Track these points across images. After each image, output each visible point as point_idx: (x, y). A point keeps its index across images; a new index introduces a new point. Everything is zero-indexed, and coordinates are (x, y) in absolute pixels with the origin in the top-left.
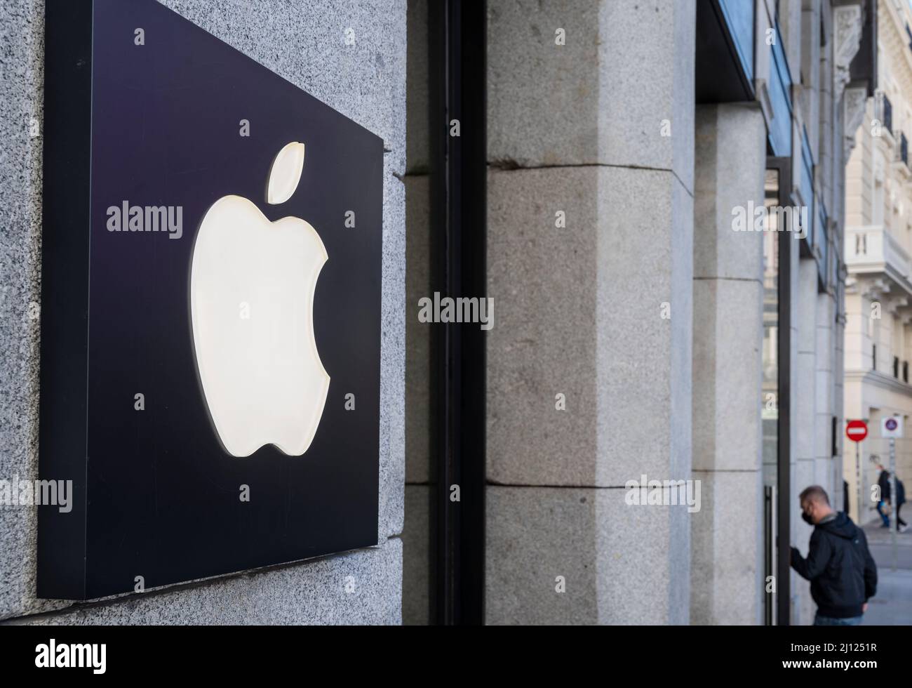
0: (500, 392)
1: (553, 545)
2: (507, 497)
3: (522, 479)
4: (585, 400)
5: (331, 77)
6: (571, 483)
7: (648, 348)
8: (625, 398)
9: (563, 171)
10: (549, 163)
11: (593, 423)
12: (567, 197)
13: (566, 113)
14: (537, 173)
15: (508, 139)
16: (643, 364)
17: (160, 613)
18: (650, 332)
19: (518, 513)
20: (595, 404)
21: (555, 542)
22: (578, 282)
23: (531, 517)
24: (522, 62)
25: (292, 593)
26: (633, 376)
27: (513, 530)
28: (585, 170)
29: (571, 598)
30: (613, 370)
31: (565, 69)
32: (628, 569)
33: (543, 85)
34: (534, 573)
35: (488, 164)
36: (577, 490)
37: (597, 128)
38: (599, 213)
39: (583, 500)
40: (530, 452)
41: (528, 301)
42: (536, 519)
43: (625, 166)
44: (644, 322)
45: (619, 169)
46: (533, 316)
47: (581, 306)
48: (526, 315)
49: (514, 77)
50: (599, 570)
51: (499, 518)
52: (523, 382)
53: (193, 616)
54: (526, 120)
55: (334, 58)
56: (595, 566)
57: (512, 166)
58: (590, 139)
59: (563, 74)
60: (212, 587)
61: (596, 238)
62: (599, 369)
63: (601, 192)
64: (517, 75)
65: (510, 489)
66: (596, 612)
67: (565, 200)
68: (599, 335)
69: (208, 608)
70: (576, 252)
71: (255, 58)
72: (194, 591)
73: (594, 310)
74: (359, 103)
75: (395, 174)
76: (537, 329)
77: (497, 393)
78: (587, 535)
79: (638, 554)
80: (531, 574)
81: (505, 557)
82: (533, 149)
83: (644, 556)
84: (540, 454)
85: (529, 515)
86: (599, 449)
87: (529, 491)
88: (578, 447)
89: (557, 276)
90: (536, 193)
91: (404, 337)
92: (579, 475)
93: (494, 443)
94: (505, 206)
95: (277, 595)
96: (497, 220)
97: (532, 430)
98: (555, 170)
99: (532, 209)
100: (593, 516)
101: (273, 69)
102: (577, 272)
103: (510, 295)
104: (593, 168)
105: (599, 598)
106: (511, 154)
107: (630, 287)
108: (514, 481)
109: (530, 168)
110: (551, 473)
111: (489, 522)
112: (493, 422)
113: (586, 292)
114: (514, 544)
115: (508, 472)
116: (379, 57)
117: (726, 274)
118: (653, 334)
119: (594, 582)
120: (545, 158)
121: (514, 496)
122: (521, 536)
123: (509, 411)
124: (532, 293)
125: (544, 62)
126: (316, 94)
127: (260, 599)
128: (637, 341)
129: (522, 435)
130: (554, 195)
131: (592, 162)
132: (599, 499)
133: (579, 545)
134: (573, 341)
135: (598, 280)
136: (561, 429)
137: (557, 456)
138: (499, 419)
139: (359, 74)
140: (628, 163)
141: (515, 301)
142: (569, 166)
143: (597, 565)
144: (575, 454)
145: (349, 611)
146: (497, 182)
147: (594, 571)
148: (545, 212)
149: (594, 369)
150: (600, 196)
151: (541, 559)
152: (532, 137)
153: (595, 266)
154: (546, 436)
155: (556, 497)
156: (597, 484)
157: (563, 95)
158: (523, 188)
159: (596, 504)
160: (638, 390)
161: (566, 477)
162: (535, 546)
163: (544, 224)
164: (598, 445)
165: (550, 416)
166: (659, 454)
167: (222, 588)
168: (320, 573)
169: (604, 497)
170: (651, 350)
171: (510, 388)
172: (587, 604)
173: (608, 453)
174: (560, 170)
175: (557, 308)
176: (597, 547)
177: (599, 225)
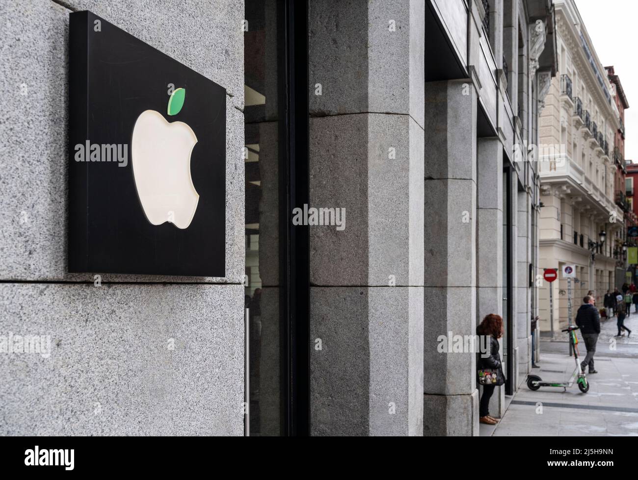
0: (317, 236)
1: (346, 318)
2: (322, 292)
3: (329, 283)
4: (362, 240)
5: (201, 61)
6: (355, 284)
7: (397, 211)
8: (384, 238)
9: (349, 117)
10: (342, 112)
11: (366, 252)
12: (352, 131)
13: (351, 85)
14: (336, 118)
15: (320, 101)
16: (394, 220)
17: (122, 292)
18: (397, 202)
19: (327, 301)
20: (368, 241)
21: (347, 316)
22: (358, 176)
23: (334, 303)
24: (328, 59)
25: (185, 296)
26: (388, 226)
27: (324, 310)
28: (361, 116)
29: (355, 346)
30: (377, 223)
31: (351, 62)
32: (386, 330)
33: (339, 71)
34: (336, 333)
35: (310, 114)
36: (358, 288)
37: (368, 93)
38: (369, 138)
39: (362, 293)
40: (333, 268)
41: (332, 187)
42: (337, 304)
43: (383, 113)
44: (394, 197)
45: (380, 114)
46: (335, 195)
47: (360, 189)
48: (330, 195)
49: (323, 67)
50: (370, 330)
51: (317, 303)
52: (329, 231)
53: (137, 296)
54: (330, 90)
55: (203, 52)
56: (368, 328)
57: (323, 115)
58: (364, 99)
59: (349, 64)
60: (145, 285)
61: (368, 152)
62: (369, 222)
63: (370, 128)
64: (325, 66)
65: (323, 288)
66: (369, 353)
67: (351, 132)
68: (369, 204)
69: (144, 294)
70: (357, 160)
71: (163, 51)
72: (137, 286)
73: (367, 191)
74: (216, 73)
75: (237, 108)
76: (336, 202)
77: (316, 237)
78: (363, 312)
79: (392, 322)
80: (334, 333)
81: (320, 324)
82: (334, 105)
83: (395, 324)
84: (339, 269)
85: (333, 302)
86: (370, 265)
87: (333, 289)
88: (359, 265)
89: (347, 173)
90: (335, 129)
91: (244, 188)
92: (359, 280)
93: (314, 263)
94: (319, 136)
95: (177, 296)
96: (314, 144)
97: (334, 256)
98: (345, 116)
99: (333, 138)
100: (367, 302)
101: (172, 56)
102: (358, 171)
103: (322, 184)
104: (366, 114)
105: (370, 346)
106: (322, 108)
107: (386, 178)
108: (325, 284)
109: (332, 116)
110: (344, 279)
111: (312, 306)
112: (313, 253)
113: (363, 181)
114: (325, 317)
115: (321, 279)
116: (227, 52)
117: (453, 176)
118: (400, 204)
119: (368, 337)
120: (340, 110)
121: (325, 291)
122: (329, 313)
123: (322, 246)
124: (334, 182)
125: (339, 58)
126: (194, 68)
127: (168, 295)
128: (391, 207)
129: (329, 259)
130: (345, 130)
131: (365, 111)
132: (370, 292)
133: (359, 317)
134: (356, 208)
135: (369, 175)
136: (350, 256)
137: (347, 270)
138: (317, 251)
139: (216, 60)
140: (384, 111)
141: (325, 187)
142: (353, 114)
143: (370, 328)
144: (357, 269)
145: (214, 310)
146: (315, 124)
147: (368, 331)
148: (340, 139)
149: (367, 223)
150: (369, 129)
151: (340, 325)
152: (333, 99)
153: (367, 167)
154: (342, 259)
155: (347, 292)
156: (369, 285)
157: (349, 75)
158: (328, 127)
159: (369, 295)
160: (392, 234)
161: (352, 281)
162: (336, 318)
163: (340, 146)
164: (369, 263)
165: (344, 249)
166: (403, 268)
167: (150, 287)
168: (199, 290)
169: (373, 291)
170: (398, 212)
171: (322, 234)
172: (364, 349)
173: (375, 268)
174: (348, 116)
175: (347, 191)
176: (369, 318)
177: (369, 145)
